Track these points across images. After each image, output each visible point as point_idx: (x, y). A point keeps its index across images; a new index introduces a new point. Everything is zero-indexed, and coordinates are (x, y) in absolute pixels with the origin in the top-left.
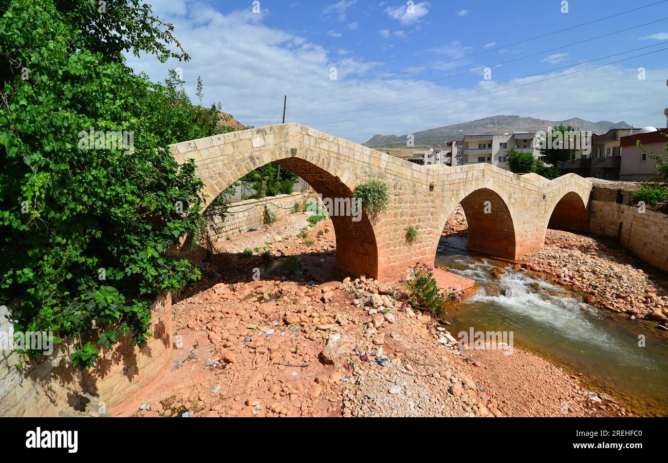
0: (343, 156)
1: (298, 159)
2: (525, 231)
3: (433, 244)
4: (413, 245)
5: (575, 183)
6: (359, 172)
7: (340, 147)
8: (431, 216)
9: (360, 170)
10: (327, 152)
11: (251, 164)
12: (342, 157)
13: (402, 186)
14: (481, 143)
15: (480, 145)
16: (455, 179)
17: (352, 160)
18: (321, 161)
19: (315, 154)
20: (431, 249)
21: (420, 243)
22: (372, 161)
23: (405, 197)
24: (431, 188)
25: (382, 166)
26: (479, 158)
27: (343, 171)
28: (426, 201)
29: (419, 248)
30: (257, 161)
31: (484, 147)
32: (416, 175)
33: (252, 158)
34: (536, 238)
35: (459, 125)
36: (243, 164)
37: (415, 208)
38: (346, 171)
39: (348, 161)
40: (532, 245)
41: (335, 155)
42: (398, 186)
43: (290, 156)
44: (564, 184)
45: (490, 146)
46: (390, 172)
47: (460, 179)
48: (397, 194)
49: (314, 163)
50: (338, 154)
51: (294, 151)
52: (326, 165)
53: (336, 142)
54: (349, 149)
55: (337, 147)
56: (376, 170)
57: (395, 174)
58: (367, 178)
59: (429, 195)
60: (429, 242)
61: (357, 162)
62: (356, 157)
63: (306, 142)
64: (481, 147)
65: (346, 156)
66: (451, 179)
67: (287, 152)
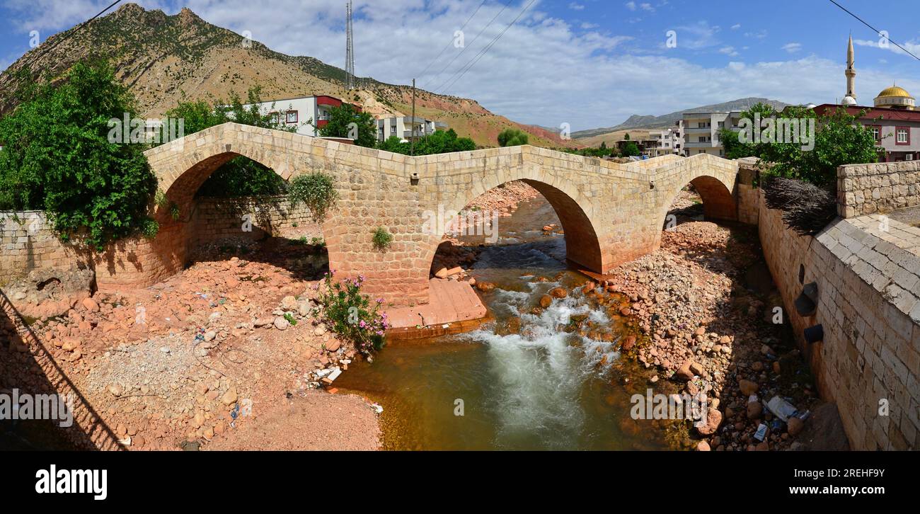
0: (279, 147)
1: (232, 153)
2: (619, 233)
3: (424, 254)
4: (388, 252)
5: (708, 164)
6: (297, 163)
7: (275, 139)
8: (418, 217)
9: (298, 161)
10: (260, 145)
11: (195, 159)
12: (277, 149)
13: (363, 178)
14: (701, 122)
15: (699, 124)
16: (460, 169)
17: (291, 151)
18: (254, 153)
19: (249, 148)
20: (421, 261)
21: (400, 250)
22: (315, 151)
23: (368, 193)
24: (414, 181)
25: (329, 155)
26: (700, 138)
27: (278, 162)
28: (405, 198)
29: (398, 257)
30: (199, 157)
31: (704, 126)
32: (385, 165)
33: (195, 155)
34: (644, 241)
35: (715, 105)
36: (189, 159)
37: (387, 206)
38: (281, 163)
39: (285, 153)
40: (636, 251)
41: (269, 148)
42: (356, 179)
43: (226, 151)
44: (688, 168)
45: (709, 125)
46: (342, 162)
47: (470, 168)
48: (355, 187)
49: (247, 156)
50: (273, 146)
51: (228, 146)
52: (259, 157)
53: (270, 135)
54: (286, 140)
55: (271, 140)
56: (321, 161)
57: (350, 164)
58: (310, 170)
59: (412, 190)
60: (416, 251)
61: (294, 153)
62: (295, 148)
63: (240, 137)
64: (701, 125)
65: (282, 147)
66: (452, 168)
67: (223, 148)
